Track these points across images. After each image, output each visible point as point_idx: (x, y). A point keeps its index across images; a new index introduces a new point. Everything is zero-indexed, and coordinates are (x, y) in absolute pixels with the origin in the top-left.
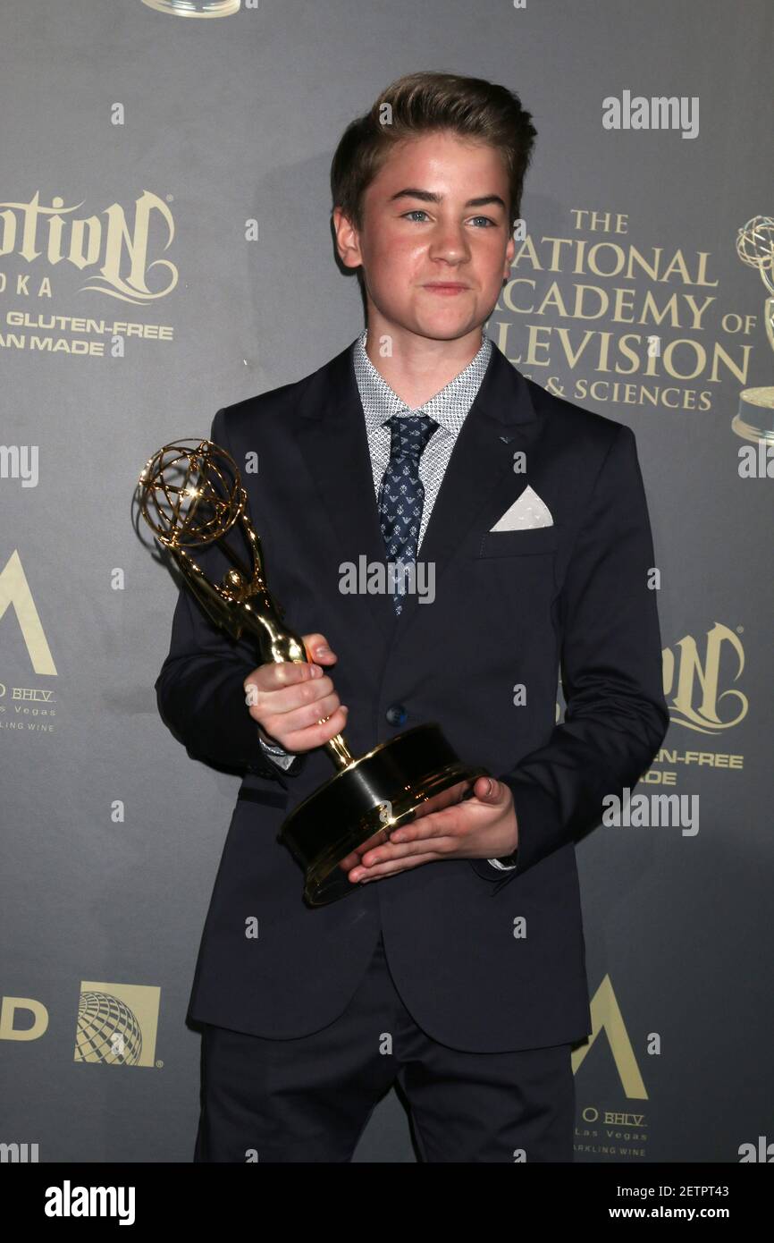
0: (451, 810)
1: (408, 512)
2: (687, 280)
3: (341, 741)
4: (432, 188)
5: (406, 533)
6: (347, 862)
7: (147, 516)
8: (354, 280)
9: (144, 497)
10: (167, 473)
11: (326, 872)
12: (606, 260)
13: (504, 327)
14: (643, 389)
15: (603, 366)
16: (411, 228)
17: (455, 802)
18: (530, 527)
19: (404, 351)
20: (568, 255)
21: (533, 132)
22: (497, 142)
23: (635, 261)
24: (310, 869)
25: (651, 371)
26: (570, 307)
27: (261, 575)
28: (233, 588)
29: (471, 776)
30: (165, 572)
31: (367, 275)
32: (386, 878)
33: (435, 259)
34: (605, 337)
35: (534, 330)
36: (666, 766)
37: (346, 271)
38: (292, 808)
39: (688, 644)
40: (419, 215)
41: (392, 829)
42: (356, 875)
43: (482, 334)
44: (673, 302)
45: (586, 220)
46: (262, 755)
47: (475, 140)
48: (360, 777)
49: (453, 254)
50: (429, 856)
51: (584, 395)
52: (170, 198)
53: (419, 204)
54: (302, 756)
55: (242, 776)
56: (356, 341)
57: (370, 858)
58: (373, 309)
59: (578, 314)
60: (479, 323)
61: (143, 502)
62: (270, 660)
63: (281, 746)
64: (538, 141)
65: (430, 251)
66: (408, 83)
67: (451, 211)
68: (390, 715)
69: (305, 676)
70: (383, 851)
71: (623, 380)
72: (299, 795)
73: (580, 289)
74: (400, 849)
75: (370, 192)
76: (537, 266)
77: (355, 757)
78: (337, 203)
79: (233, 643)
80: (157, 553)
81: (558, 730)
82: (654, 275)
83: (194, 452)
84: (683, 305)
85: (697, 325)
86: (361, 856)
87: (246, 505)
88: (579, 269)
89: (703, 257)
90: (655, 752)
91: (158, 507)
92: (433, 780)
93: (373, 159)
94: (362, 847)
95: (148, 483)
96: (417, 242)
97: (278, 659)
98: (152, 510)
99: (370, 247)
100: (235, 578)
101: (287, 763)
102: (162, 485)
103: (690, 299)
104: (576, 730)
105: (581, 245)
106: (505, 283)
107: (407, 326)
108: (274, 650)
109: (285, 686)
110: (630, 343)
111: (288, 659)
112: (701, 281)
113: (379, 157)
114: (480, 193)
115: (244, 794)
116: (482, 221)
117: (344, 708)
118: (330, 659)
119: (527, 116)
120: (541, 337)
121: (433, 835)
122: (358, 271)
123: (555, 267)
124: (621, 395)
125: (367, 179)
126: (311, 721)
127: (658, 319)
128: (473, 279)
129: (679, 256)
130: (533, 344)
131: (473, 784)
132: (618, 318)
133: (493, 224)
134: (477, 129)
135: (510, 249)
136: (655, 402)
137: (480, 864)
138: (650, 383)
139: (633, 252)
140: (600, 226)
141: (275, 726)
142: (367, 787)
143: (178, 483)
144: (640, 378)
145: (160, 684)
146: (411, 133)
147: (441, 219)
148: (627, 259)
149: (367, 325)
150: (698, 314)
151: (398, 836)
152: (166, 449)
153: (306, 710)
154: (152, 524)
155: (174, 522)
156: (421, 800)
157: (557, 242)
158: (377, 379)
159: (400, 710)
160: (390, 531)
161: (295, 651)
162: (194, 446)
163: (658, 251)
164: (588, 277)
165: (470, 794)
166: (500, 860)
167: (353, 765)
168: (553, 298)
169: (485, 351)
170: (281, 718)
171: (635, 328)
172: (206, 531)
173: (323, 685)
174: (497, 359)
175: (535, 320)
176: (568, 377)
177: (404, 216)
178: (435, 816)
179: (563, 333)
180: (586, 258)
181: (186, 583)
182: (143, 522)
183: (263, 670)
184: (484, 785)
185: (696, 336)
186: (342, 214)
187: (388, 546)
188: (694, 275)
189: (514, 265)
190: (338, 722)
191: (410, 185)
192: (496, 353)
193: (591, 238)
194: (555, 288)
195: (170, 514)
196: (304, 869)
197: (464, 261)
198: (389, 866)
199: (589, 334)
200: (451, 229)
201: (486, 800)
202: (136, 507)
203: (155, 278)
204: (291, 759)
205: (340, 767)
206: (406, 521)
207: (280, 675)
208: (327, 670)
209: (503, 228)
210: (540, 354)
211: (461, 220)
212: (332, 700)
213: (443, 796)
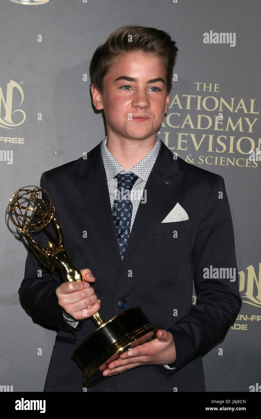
0: (147, 344)
1: (126, 215)
2: (246, 111)
3: (98, 315)
4: (133, 76)
5: (125, 224)
6: (102, 367)
7: (12, 219)
8: (100, 115)
9: (11, 212)
10: (20, 201)
11: (93, 372)
12: (210, 103)
13: (167, 134)
14: (228, 159)
15: (210, 150)
16: (124, 93)
17: (148, 341)
18: (179, 220)
19: (123, 145)
20: (194, 102)
21: (176, 49)
22: (161, 54)
23: (223, 104)
24: (86, 371)
25: (231, 151)
26: (195, 124)
27: (62, 243)
28: (50, 249)
29: (155, 330)
30: (21, 244)
31: (105, 113)
32: (119, 374)
33: (135, 106)
34: (211, 137)
35: (180, 135)
36: (242, 322)
37: (97, 111)
38: (78, 344)
39: (251, 269)
40: (128, 87)
41: (121, 353)
42: (106, 373)
43: (156, 137)
44: (240, 121)
45: (201, 87)
46: (64, 322)
47: (151, 54)
48: (106, 330)
49: (142, 104)
50: (137, 364)
51: (203, 162)
52: (22, 83)
53: (127, 83)
54: (82, 322)
55: (57, 331)
56: (102, 142)
57: (112, 365)
58: (109, 128)
59: (199, 127)
60: (154, 132)
61: (10, 214)
62: (68, 280)
63: (72, 318)
64: (179, 53)
65: (132, 103)
66: (121, 30)
67: (141, 85)
68: (120, 303)
69: (82, 287)
70: (117, 363)
71: (219, 155)
72: (81, 339)
73: (200, 117)
74: (125, 361)
75: (106, 78)
76: (180, 107)
77: (104, 322)
78: (92, 82)
79: (51, 273)
80: (18, 236)
81: (193, 307)
82: (231, 109)
83: (32, 192)
84: (244, 122)
85: (250, 130)
86: (108, 365)
87: (55, 213)
88: (199, 108)
89: (252, 101)
90: (236, 316)
91: (17, 215)
92: (138, 331)
93: (107, 63)
94: (108, 361)
95: (12, 205)
96: (127, 99)
97: (71, 280)
98: (14, 217)
99: (107, 101)
100: (51, 245)
101: (75, 325)
102: (18, 206)
103: (247, 119)
104: (201, 308)
105: (199, 98)
106: (166, 115)
107: (123, 134)
108: (68, 276)
109: (73, 292)
110: (222, 139)
111: (74, 280)
112: (252, 112)
113: (110, 63)
114: (154, 77)
115: (58, 339)
116: (155, 89)
117: (99, 301)
118: (92, 279)
119: (174, 43)
120: (183, 138)
121: (139, 355)
122: (102, 111)
123: (188, 107)
124: (219, 162)
125: (105, 72)
126: (85, 307)
127: (234, 129)
128: (151, 114)
129: (242, 101)
130: (180, 141)
131: (155, 333)
132: (216, 128)
133: (160, 90)
134: (152, 49)
135: (168, 100)
136: (233, 164)
137: (160, 367)
138: (231, 156)
139: (222, 100)
140: (207, 89)
141: (69, 309)
142: (109, 334)
143: (25, 205)
144: (226, 154)
145: (20, 291)
146: (123, 52)
147: (137, 89)
148: (219, 103)
149: (106, 135)
150: (251, 126)
151: (123, 356)
152: (20, 190)
153: (83, 302)
154: (15, 223)
155: (24, 222)
156: (133, 340)
157: (189, 97)
158: (111, 158)
159: (124, 301)
160: (118, 224)
161: (77, 276)
162: (32, 189)
163: (233, 99)
164: (203, 111)
165: (154, 337)
166: (168, 365)
167: (103, 325)
168: (188, 121)
169: (158, 144)
170: (72, 305)
171: (224, 133)
172: (38, 225)
173: (90, 291)
174: (163, 148)
175: (180, 130)
176: (195, 155)
177: (121, 88)
178: (139, 347)
179: (193, 136)
180: (202, 103)
181: (30, 248)
182: (11, 223)
183: (64, 285)
184: (160, 333)
185: (250, 135)
186: (94, 87)
187: (117, 230)
188: (249, 110)
189: (171, 107)
190: (97, 307)
191: (123, 74)
192: (163, 146)
193: (204, 95)
194: (188, 117)
195: (22, 219)
196: (83, 370)
197: (147, 107)
198: (120, 369)
199: (204, 136)
200: (141, 94)
201: (161, 339)
202: (7, 216)
203: (16, 117)
204: (77, 323)
205: (98, 326)
206: (125, 219)
207: (71, 287)
208: (91, 284)
209: (164, 92)
210: (183, 145)
211: (146, 89)
212: (94, 297)
213: (143, 338)
